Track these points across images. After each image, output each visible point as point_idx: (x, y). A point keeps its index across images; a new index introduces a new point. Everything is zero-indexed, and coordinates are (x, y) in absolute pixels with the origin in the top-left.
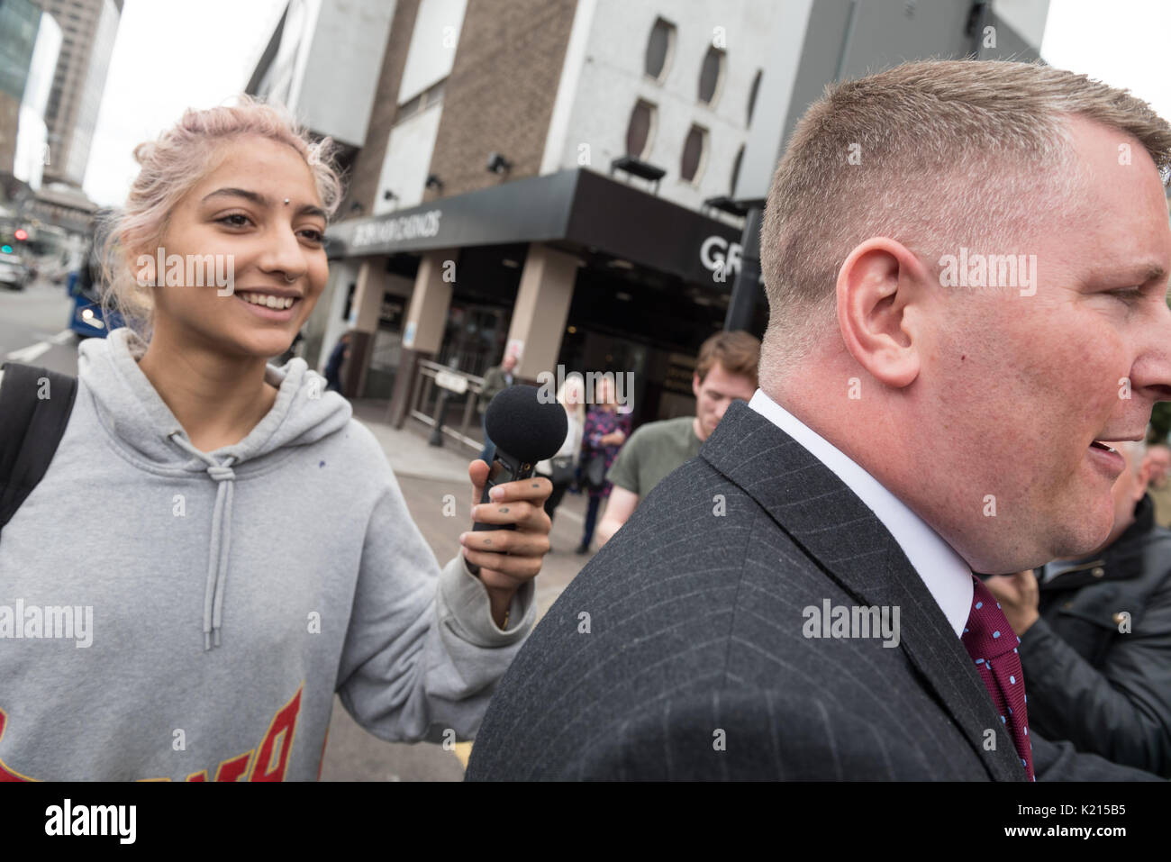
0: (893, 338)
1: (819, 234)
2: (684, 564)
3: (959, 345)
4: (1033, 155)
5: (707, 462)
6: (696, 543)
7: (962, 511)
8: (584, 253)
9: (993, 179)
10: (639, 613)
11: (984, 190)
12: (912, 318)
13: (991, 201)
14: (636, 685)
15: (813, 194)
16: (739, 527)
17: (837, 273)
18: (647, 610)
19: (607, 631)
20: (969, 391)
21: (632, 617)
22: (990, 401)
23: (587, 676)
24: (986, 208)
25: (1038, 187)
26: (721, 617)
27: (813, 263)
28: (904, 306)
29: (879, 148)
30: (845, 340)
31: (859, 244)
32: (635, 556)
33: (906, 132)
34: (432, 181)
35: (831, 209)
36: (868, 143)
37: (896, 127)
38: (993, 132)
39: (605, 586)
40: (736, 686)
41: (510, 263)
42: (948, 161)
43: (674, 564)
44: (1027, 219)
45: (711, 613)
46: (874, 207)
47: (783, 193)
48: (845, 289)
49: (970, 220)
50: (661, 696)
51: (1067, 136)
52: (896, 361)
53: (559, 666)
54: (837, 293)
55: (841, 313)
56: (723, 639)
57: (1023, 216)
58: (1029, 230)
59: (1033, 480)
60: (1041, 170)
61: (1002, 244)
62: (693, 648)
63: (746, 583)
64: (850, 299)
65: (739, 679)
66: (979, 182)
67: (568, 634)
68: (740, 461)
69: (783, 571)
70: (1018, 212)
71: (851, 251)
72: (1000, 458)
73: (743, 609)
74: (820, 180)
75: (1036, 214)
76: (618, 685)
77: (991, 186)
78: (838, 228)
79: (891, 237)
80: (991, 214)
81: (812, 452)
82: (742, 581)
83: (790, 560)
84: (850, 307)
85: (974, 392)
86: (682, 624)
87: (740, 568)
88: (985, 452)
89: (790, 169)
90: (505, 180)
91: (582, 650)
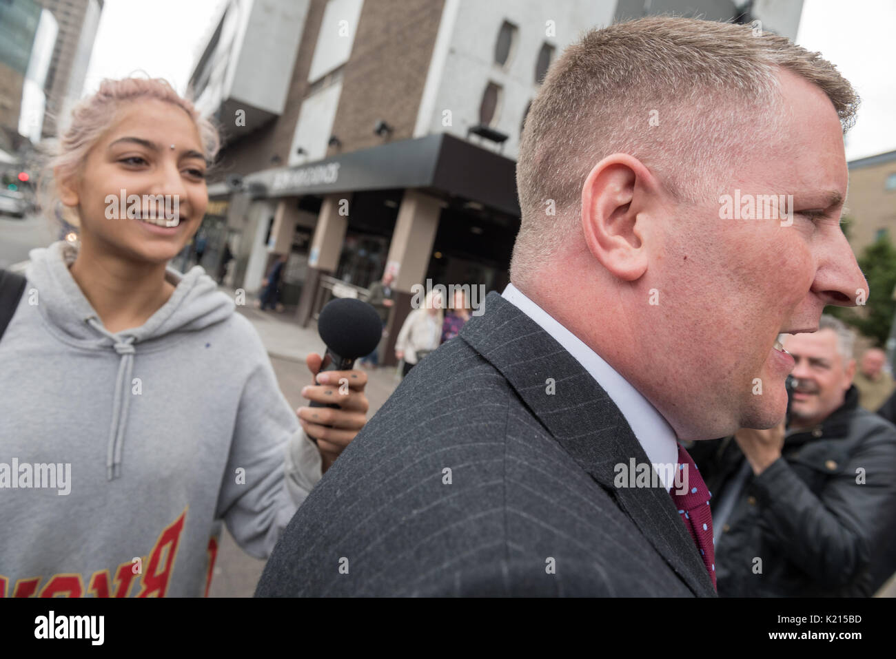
0: (627, 240)
1: (568, 152)
2: (451, 437)
3: (682, 247)
4: (749, 95)
5: (466, 343)
6: (461, 417)
7: (677, 388)
8: (446, 196)
9: (717, 112)
10: (414, 487)
11: (709, 119)
12: (643, 224)
13: (714, 130)
14: (418, 555)
15: (565, 117)
16: (498, 405)
17: (583, 183)
18: (422, 482)
19: (386, 505)
20: (688, 286)
21: (409, 491)
22: (705, 295)
23: (369, 548)
24: (710, 135)
25: (752, 121)
26: (493, 488)
27: (562, 175)
28: (637, 213)
29: (623, 80)
30: (587, 239)
31: (601, 159)
32: (404, 429)
33: (646, 68)
34: (333, 141)
35: (580, 130)
36: (614, 75)
37: (638, 64)
38: (718, 73)
39: (379, 460)
40: (518, 555)
41: (391, 204)
42: (681, 94)
43: (443, 436)
44: (742, 147)
45: (484, 484)
46: (617, 129)
47: (540, 116)
48: (589, 195)
49: (696, 143)
50: (446, 565)
51: (775, 82)
52: (626, 259)
53: (339, 538)
54: (583, 201)
55: (585, 216)
56: (500, 509)
57: (740, 144)
58: (743, 156)
59: (736, 364)
60: (755, 107)
61: (721, 166)
62: (471, 517)
63: (511, 457)
64: (593, 204)
65: (520, 548)
66: (705, 112)
67: (347, 507)
68: (497, 345)
69: (540, 447)
70: (735, 140)
71: (595, 164)
72: (709, 343)
73: (512, 481)
74: (572, 106)
75: (750, 142)
76: (400, 556)
77: (714, 117)
78: (586, 145)
79: (630, 154)
80: (713, 140)
81: (558, 341)
82: (506, 456)
83: (544, 437)
84: (592, 212)
85: (692, 287)
86: (456, 494)
87: (503, 444)
88: (697, 337)
89: (547, 95)
90: (388, 140)
91: (362, 523)
